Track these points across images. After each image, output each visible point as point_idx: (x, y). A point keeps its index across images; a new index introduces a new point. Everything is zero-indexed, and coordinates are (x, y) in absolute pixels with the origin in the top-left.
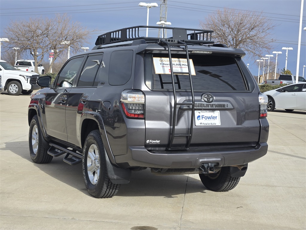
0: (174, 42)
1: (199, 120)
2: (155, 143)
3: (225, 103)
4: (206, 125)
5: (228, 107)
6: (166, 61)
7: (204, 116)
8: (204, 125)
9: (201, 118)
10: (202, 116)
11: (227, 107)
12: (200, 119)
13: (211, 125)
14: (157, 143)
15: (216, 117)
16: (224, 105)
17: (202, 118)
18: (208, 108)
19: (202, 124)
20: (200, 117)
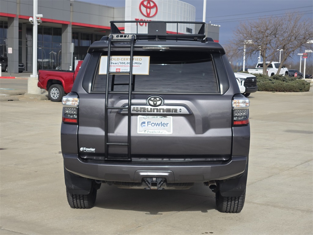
0: (128, 37)
1: (143, 127)
2: (89, 151)
3: (178, 108)
5: (182, 113)
6: (116, 59)
7: (150, 122)
9: (146, 124)
10: (148, 122)
11: (180, 111)
12: (145, 126)
14: (92, 151)
15: (167, 124)
16: (176, 110)
17: (148, 124)
18: (159, 113)
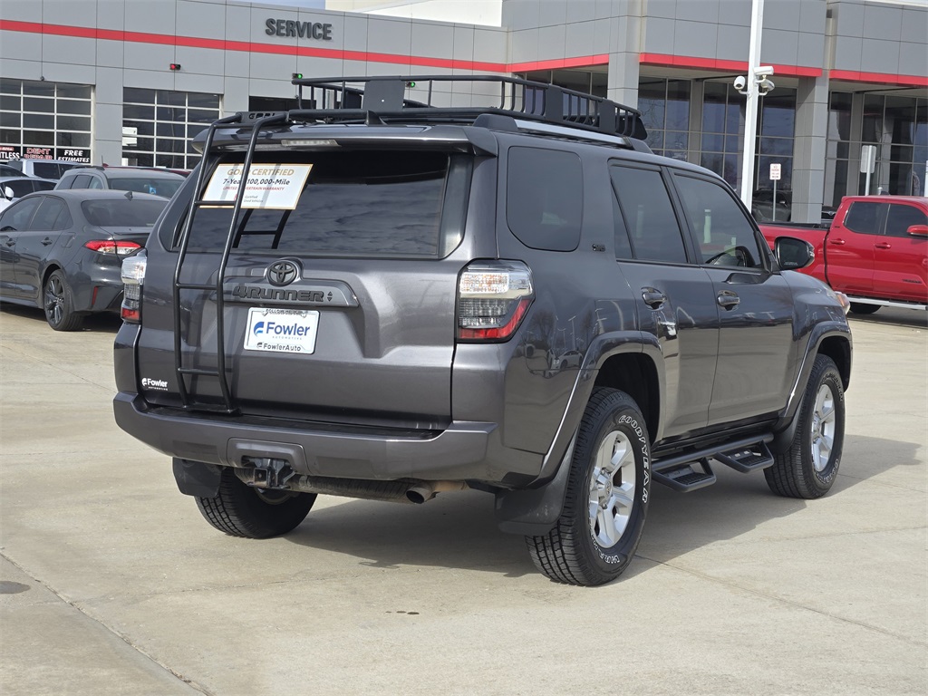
1: (259, 334)
2: (158, 386)
4: (271, 350)
5: (334, 302)
7: (274, 323)
8: (266, 349)
9: (265, 329)
10: (269, 324)
11: (330, 299)
12: (261, 332)
13: (287, 351)
14: (162, 387)
15: (307, 329)
16: (321, 296)
19: (263, 345)
20: (262, 327)
